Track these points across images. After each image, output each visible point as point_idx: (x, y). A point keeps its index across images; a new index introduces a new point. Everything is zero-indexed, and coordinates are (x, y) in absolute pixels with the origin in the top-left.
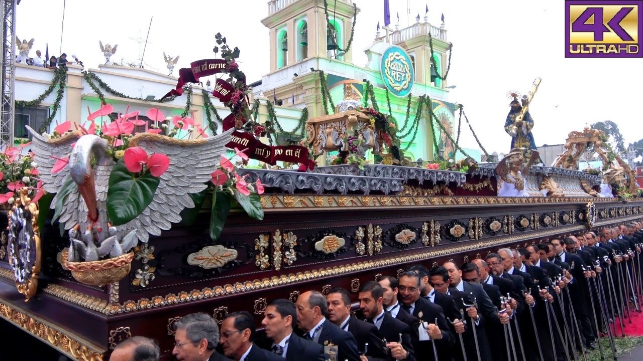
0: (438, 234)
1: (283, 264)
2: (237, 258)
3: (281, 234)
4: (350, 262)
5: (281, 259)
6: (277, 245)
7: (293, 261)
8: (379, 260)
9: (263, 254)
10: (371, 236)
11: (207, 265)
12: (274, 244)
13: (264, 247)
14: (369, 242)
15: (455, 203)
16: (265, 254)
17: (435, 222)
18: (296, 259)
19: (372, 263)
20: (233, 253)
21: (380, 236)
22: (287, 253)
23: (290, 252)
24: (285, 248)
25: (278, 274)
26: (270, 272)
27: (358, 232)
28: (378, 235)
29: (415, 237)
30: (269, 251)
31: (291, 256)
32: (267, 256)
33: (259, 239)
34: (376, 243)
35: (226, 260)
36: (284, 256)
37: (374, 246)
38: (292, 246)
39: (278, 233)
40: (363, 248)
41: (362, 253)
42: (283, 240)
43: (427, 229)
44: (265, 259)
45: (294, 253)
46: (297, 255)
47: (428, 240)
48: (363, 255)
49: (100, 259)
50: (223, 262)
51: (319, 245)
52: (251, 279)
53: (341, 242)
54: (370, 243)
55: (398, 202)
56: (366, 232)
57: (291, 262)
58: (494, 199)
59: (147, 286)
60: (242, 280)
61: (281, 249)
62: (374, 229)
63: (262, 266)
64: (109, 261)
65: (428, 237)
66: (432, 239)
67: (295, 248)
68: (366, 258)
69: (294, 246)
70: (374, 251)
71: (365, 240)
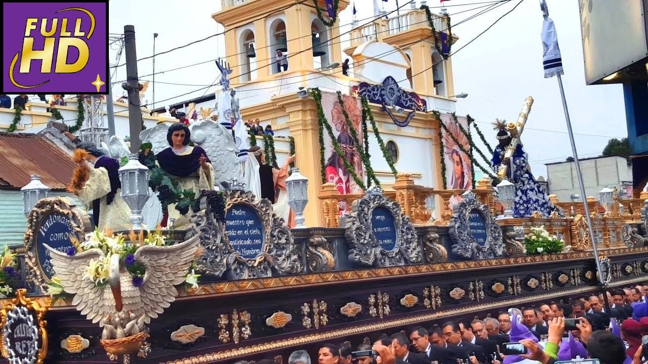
0: (387, 305)
1: (241, 338)
2: (205, 334)
3: (238, 313)
4: (298, 336)
5: (238, 334)
6: (235, 322)
7: (249, 335)
8: (325, 333)
9: (224, 330)
10: (316, 311)
11: (184, 340)
12: (233, 321)
13: (225, 324)
14: (315, 316)
15: (404, 273)
16: (226, 331)
17: (382, 294)
18: (250, 333)
19: (319, 336)
20: (201, 330)
21: (325, 310)
22: (243, 329)
23: (246, 328)
24: (241, 325)
25: (237, 347)
26: (231, 346)
27: (304, 308)
28: (323, 310)
29: (361, 309)
30: (229, 327)
31: (247, 332)
32: (228, 332)
33: (221, 318)
34: (322, 317)
35: (197, 336)
36: (241, 332)
37: (320, 320)
38: (247, 322)
39: (235, 313)
40: (310, 322)
41: (308, 327)
42: (239, 318)
43: (374, 301)
44: (226, 334)
45: (249, 329)
46: (251, 331)
47: (375, 312)
48: (310, 328)
49: (127, 336)
50: (195, 338)
51: (270, 321)
52: (216, 351)
53: (289, 317)
54: (316, 318)
55: (341, 276)
56: (311, 308)
57: (247, 336)
58: (451, 264)
59: (147, 357)
60: (210, 352)
61: (238, 326)
62: (318, 304)
63: (224, 340)
64: (132, 337)
65: (375, 309)
66: (380, 311)
67: (249, 324)
68: (312, 331)
69: (249, 323)
70: (320, 324)
71: (311, 315)
